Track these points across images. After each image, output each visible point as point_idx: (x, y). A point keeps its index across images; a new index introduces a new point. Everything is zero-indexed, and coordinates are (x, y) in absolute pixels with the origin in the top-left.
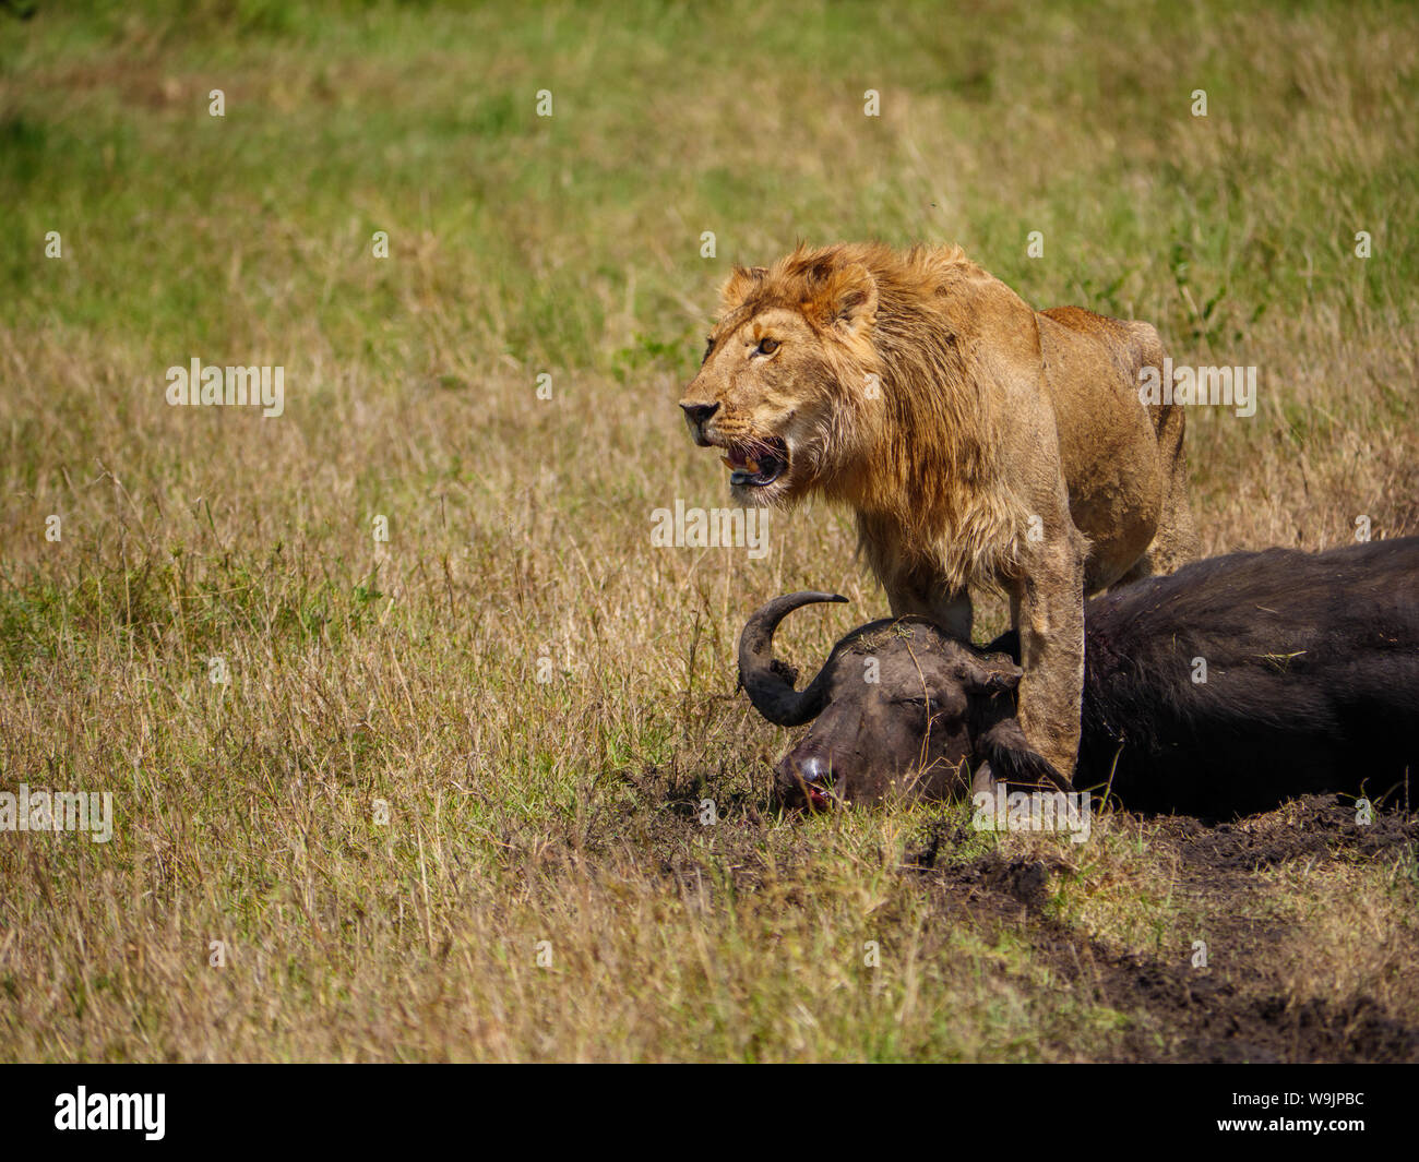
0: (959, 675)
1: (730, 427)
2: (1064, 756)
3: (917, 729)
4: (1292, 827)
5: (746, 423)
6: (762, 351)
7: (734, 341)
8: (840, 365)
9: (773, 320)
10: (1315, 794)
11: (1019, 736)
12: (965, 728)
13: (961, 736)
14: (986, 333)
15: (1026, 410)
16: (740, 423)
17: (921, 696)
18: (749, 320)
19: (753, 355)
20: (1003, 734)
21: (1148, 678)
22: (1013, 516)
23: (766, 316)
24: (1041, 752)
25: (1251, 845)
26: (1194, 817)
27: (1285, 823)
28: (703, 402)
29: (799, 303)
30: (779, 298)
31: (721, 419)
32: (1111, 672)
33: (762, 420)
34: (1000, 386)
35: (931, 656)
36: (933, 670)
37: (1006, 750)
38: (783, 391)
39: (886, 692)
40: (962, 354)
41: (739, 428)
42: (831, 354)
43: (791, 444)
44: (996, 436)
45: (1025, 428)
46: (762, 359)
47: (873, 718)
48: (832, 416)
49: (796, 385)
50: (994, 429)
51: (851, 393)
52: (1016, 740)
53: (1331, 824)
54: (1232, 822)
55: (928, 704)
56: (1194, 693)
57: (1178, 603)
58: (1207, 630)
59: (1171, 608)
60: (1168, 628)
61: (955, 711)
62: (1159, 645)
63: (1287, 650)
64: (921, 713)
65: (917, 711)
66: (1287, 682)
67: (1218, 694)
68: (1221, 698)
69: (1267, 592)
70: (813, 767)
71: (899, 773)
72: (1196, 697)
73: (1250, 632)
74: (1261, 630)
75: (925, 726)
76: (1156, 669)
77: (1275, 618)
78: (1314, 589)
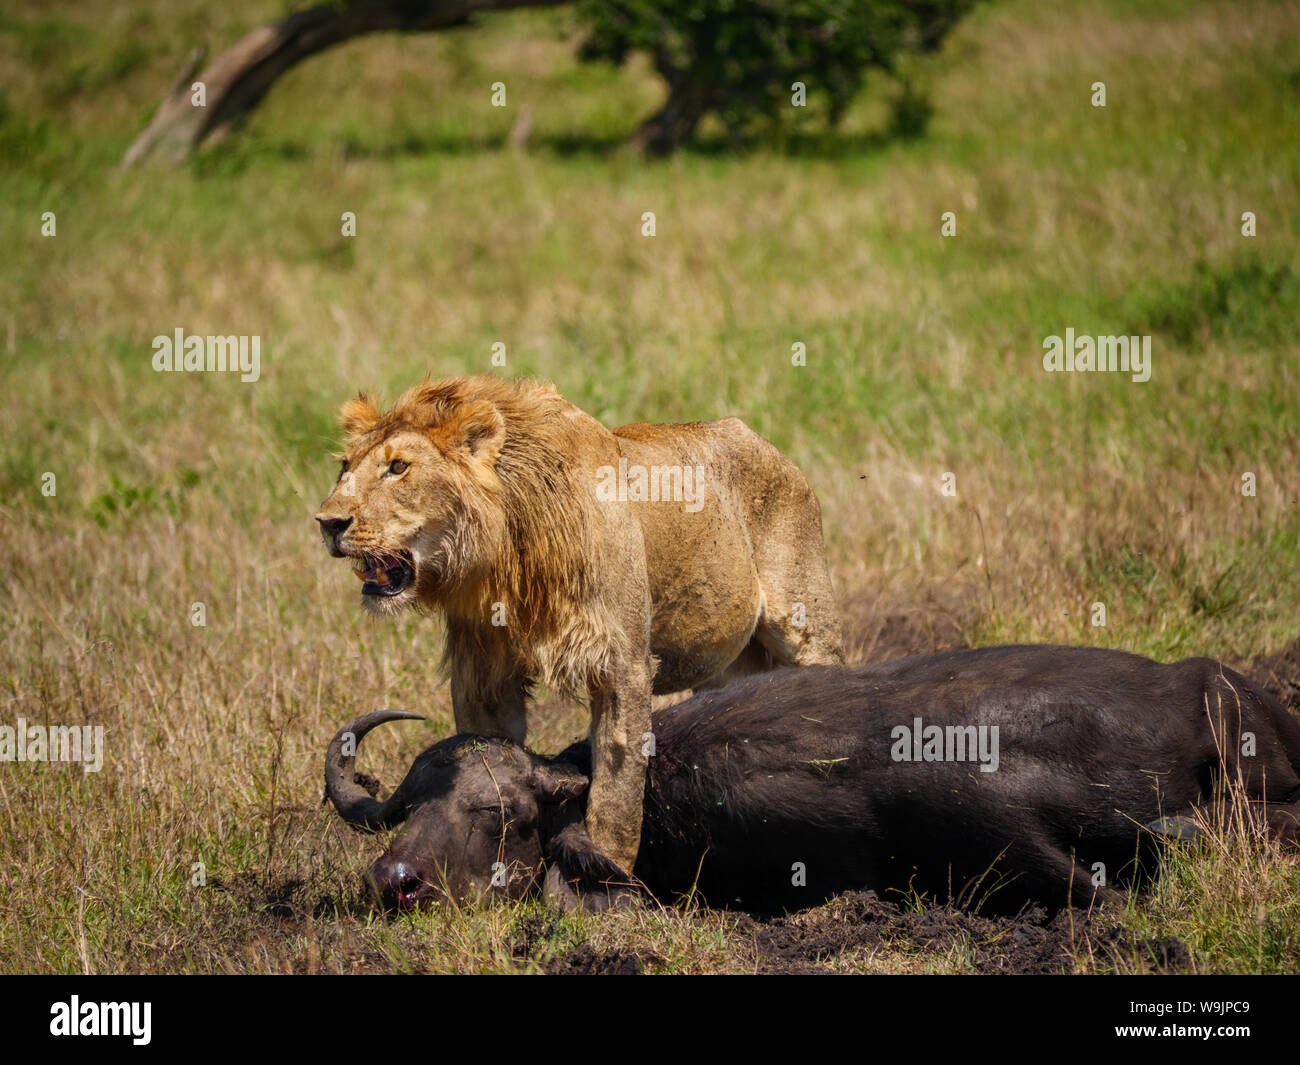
0: (530, 784)
1: (361, 539)
2: (627, 858)
3: (493, 834)
4: (837, 921)
5: (377, 536)
6: (393, 471)
7: (367, 462)
8: (463, 486)
9: (402, 443)
10: (857, 891)
11: (586, 839)
12: (536, 832)
13: (532, 840)
14: (585, 464)
15: (622, 535)
16: (371, 535)
17: (497, 805)
18: (381, 442)
19: (384, 475)
20: (571, 837)
21: (703, 783)
22: (608, 632)
23: (396, 439)
24: (607, 855)
25: (802, 937)
26: (747, 912)
27: (831, 917)
28: (338, 516)
29: (428, 428)
30: (407, 423)
31: (353, 532)
32: (671, 777)
33: (390, 535)
34: (601, 513)
35: (505, 768)
36: (507, 781)
37: (574, 854)
38: (412, 507)
39: (465, 800)
40: (570, 480)
41: (369, 539)
42: (455, 475)
43: (418, 557)
44: (599, 558)
45: (622, 552)
46: (394, 479)
47: (453, 825)
48: (456, 533)
49: (423, 501)
50: (597, 552)
51: (474, 512)
52: (583, 843)
53: (881, 917)
54: (785, 917)
55: (503, 812)
56: (746, 796)
57: (731, 714)
58: (759, 739)
59: (723, 720)
60: (721, 738)
61: (527, 818)
62: (714, 753)
63: (830, 756)
64: (497, 820)
65: (493, 818)
66: (831, 786)
67: (767, 797)
68: (771, 800)
69: (811, 704)
70: (401, 870)
71: (478, 876)
72: (748, 800)
73: (796, 739)
74: (807, 738)
75: (500, 831)
76: (711, 775)
77: (817, 727)
78: (854, 701)
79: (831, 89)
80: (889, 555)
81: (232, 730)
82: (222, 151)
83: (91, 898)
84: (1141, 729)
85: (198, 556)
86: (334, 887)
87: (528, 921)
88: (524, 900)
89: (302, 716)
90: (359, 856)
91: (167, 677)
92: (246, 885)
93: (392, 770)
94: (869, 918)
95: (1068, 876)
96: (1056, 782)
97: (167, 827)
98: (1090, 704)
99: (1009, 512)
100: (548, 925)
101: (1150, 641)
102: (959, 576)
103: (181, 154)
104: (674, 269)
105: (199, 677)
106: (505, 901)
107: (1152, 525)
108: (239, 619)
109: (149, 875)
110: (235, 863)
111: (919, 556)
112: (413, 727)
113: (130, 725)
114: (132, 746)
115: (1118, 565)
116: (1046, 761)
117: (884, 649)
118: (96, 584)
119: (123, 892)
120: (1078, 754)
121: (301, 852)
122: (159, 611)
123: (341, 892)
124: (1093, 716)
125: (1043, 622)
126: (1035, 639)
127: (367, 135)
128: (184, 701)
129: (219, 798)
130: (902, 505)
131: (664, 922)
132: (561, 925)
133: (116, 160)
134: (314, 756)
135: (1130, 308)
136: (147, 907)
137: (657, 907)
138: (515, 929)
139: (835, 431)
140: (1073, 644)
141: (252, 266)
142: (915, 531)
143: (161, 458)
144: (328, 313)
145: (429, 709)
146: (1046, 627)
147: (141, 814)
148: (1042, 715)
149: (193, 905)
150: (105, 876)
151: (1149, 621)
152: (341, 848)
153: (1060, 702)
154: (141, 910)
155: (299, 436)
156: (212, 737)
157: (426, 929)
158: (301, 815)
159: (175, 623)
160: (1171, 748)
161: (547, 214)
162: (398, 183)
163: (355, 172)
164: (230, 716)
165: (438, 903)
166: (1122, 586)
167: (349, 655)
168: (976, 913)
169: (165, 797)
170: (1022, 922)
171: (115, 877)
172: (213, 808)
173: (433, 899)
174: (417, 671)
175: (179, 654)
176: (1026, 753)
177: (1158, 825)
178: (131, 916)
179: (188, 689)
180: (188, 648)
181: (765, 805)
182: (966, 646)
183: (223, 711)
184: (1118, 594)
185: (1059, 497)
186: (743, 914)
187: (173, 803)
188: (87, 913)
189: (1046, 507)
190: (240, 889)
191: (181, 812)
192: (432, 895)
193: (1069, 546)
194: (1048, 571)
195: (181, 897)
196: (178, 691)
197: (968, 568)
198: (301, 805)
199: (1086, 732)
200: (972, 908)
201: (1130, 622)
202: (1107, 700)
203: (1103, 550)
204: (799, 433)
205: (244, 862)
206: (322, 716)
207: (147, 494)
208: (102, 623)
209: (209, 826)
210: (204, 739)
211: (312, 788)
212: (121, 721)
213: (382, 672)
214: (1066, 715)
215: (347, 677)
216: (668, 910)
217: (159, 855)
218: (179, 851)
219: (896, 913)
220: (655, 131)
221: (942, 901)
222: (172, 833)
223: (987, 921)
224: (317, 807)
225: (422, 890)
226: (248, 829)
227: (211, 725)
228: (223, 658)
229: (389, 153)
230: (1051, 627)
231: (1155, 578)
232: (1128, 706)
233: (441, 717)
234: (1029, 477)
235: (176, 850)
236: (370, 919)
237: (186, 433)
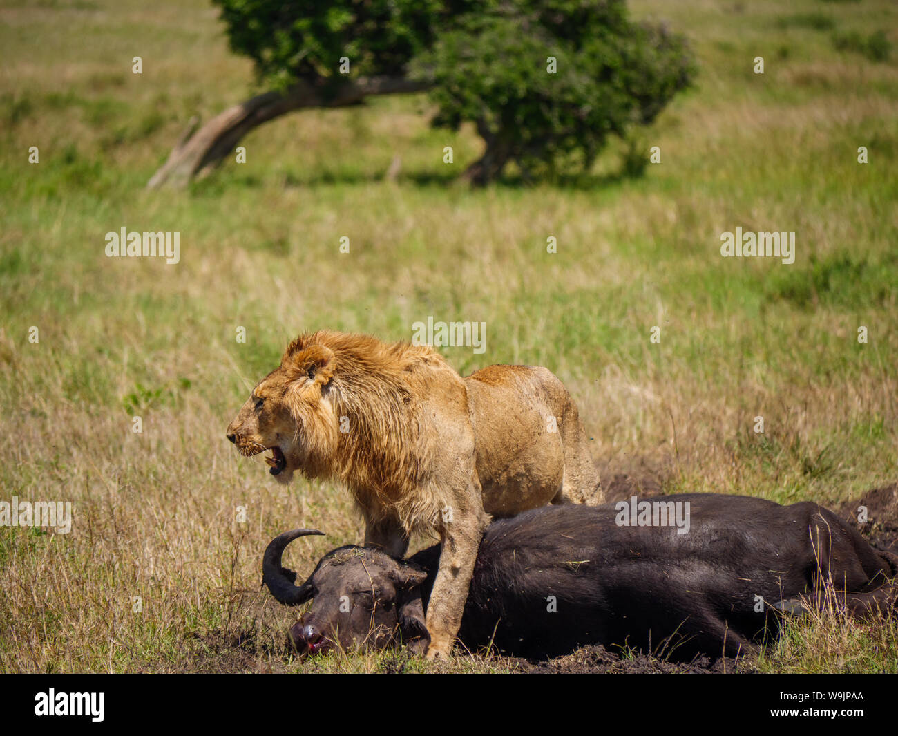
0: (391, 577)
3: (367, 607)
4: (580, 664)
13: (392, 611)
17: (370, 589)
21: (499, 576)
26: (524, 658)
27: (576, 661)
35: (375, 567)
36: (376, 575)
39: (350, 587)
47: (342, 601)
53: (607, 662)
54: (547, 661)
55: (374, 594)
56: (525, 583)
57: (517, 533)
58: (533, 548)
59: (512, 536)
60: (511, 546)
61: (389, 597)
62: (506, 556)
63: (578, 559)
64: (370, 599)
65: (368, 597)
66: (578, 577)
67: (539, 584)
68: (540, 586)
69: (567, 527)
70: (310, 630)
71: (358, 633)
72: (526, 585)
73: (557, 549)
74: (564, 548)
75: (373, 605)
76: (504, 570)
77: (571, 541)
78: (594, 525)
79: (586, 147)
80: (617, 436)
81: (207, 541)
82: (210, 181)
83: (118, 644)
84: (770, 545)
85: (189, 432)
86: (269, 640)
87: (388, 662)
88: (386, 649)
89: (251, 533)
90: (284, 621)
91: (167, 508)
92: (214, 638)
93: (307, 567)
94: (600, 662)
95: (723, 636)
96: (718, 577)
97: (166, 602)
98: (739, 529)
99: (691, 411)
100: (400, 665)
101: (778, 491)
102: (660, 450)
103: (184, 182)
104: (487, 257)
105: (188, 508)
106: (374, 649)
107: (779, 420)
108: (213, 472)
109: (154, 631)
110: (208, 624)
111: (635, 438)
112: (320, 540)
113: (144, 537)
114: (145, 551)
115: (758, 444)
116: (711, 564)
117: (613, 495)
118: (125, 450)
119: (138, 641)
120: (732, 560)
121: (249, 617)
122: (163, 467)
123: (273, 642)
124: (741, 536)
125: (711, 479)
126: (706, 490)
127: (300, 172)
128: (178, 523)
129: (199, 584)
130: (625, 405)
131: (472, 663)
132: (409, 664)
133: (144, 185)
134: (257, 558)
135: (769, 285)
136: (153, 651)
137: (468, 654)
138: (380, 667)
139: (584, 359)
140: (730, 493)
141: (227, 253)
142: (633, 422)
143: (167, 371)
144: (273, 282)
145: (330, 529)
146: (713, 483)
147: (150, 592)
148: (710, 536)
149: (181, 650)
150: (127, 631)
151: (777, 479)
152: (274, 616)
153: (720, 527)
154: (149, 652)
155: (253, 358)
156: (195, 545)
157: (325, 667)
158: (249, 595)
159: (174, 474)
160: (790, 557)
161: (410, 222)
162: (318, 201)
163: (291, 195)
164: (207, 532)
165: (332, 651)
166: (760, 457)
167: (281, 495)
168: (666, 660)
169: (165, 582)
170: (694, 666)
171: (133, 632)
172: (194, 590)
173: (330, 648)
174: (323, 506)
175: (176, 494)
176: (699, 558)
177: (780, 605)
178: (143, 656)
179: (181, 515)
180: (181, 490)
181: (537, 589)
182: (663, 494)
183: (202, 529)
184: (757, 462)
185: (723, 400)
186: (522, 659)
187: (170, 585)
188: (116, 654)
189: (714, 408)
190: (210, 640)
191: (175, 592)
192: (330, 645)
193: (728, 433)
194: (715, 449)
195: (174, 645)
196: (174, 517)
197: (665, 445)
198: (249, 589)
199: (737, 546)
200: (664, 657)
201: (764, 480)
202: (750, 527)
203: (749, 435)
204: (563, 361)
205: (213, 623)
206: (263, 533)
207: (158, 393)
208: (128, 474)
209: (192, 601)
210: (190, 546)
211: (256, 578)
212: (138, 535)
213: (301, 506)
214: (724, 536)
215: (279, 509)
216: (475, 656)
217: (161, 619)
218: (173, 616)
219: (617, 660)
220: (477, 172)
221: (645, 653)
222: (169, 605)
223: (673, 665)
224: (259, 590)
225: (322, 642)
226: (216, 603)
227: (194, 538)
228: (203, 497)
229: (312, 183)
230: (716, 482)
231: (781, 452)
232: (763, 531)
233: (337, 534)
234: (705, 389)
235: (171, 615)
236: (291, 659)
237: (184, 356)
